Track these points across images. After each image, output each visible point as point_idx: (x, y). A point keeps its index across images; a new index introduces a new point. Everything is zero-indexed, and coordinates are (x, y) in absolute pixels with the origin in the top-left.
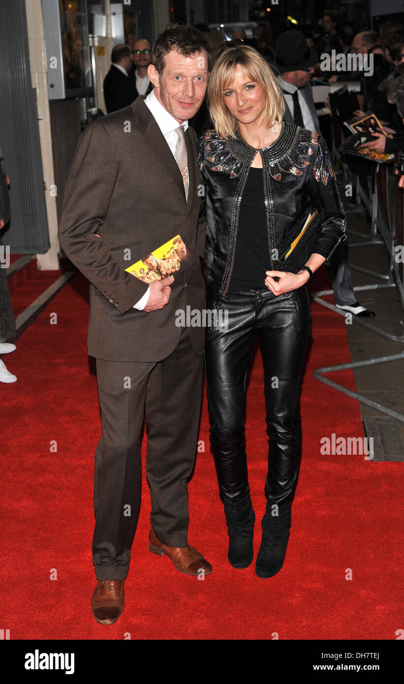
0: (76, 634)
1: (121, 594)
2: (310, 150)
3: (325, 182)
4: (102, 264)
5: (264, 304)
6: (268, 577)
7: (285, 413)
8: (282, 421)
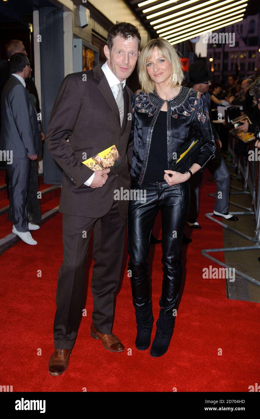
0: (35, 380)
1: (67, 358)
2: (196, 102)
3: (203, 122)
4: (68, 157)
5: (163, 191)
6: (157, 356)
7: (173, 257)
8: (170, 261)
